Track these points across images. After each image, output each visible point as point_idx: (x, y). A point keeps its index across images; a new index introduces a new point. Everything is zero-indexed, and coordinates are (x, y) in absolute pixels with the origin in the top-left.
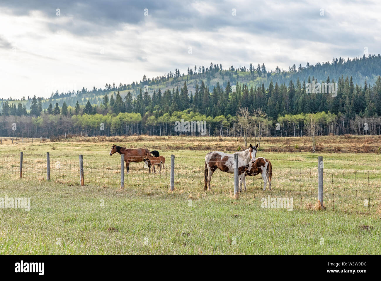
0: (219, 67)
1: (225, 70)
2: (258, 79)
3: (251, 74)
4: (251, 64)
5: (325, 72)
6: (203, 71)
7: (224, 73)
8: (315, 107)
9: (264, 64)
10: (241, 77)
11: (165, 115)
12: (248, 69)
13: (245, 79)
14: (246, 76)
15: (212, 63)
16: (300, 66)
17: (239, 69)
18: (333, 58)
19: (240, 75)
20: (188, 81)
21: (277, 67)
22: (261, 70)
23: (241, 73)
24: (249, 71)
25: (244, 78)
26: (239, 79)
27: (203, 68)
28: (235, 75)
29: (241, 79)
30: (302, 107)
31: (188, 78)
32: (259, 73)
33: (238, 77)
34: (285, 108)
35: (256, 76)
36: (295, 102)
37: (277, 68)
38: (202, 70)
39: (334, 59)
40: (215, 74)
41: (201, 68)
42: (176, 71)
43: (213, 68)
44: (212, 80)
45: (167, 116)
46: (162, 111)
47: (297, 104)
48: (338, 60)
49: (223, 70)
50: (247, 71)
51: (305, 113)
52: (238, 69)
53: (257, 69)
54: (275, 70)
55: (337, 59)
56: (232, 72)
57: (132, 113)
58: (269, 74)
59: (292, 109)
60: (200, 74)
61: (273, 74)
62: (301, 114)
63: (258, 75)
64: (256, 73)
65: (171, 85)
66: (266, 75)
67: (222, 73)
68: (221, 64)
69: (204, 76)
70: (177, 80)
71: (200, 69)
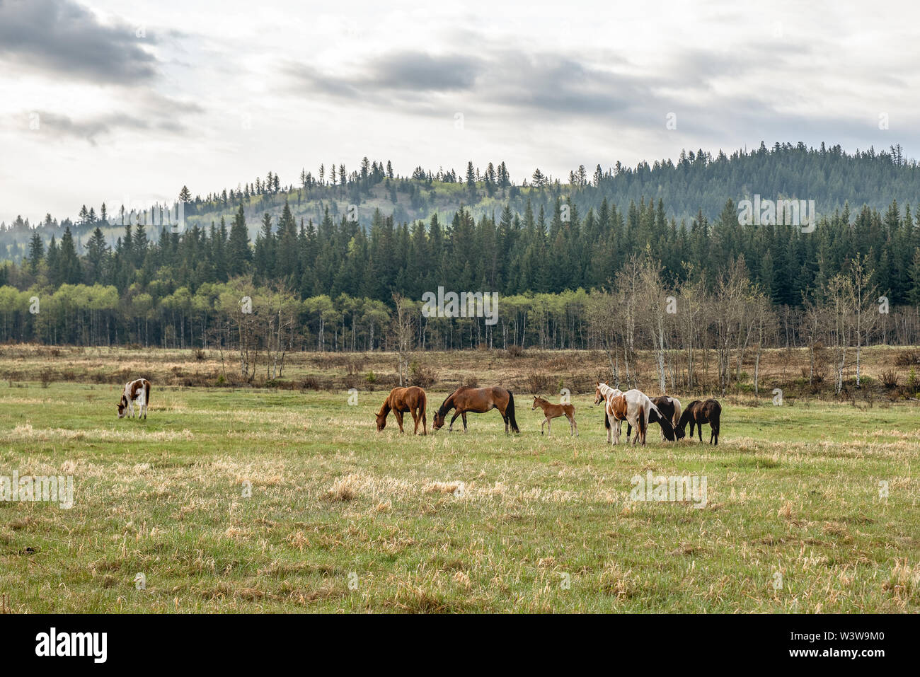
0: (386, 171)
1: (400, 178)
2: (486, 202)
3: (467, 190)
4: (470, 164)
5: (657, 186)
6: (343, 179)
7: (398, 186)
8: (564, 276)
9: (503, 164)
10: (442, 197)
11: (178, 292)
12: (462, 175)
13: (451, 202)
14: (455, 194)
15: (365, 160)
16: (599, 169)
17: (438, 176)
18: (681, 151)
19: (439, 191)
20: (299, 205)
21: (538, 172)
22: (496, 179)
23: (442, 187)
24: (465, 180)
25: (448, 200)
26: (436, 201)
27: (342, 170)
28: (426, 190)
29: (442, 201)
30: (528, 277)
31: (300, 196)
32: (490, 186)
33: (433, 196)
34: (484, 279)
35: (481, 194)
36: (514, 263)
37: (538, 175)
38: (338, 178)
39: (683, 154)
40: (372, 187)
41: (337, 170)
42: (270, 177)
43: (370, 171)
44: (364, 203)
45: (184, 294)
46: (171, 283)
47: (518, 267)
48: (694, 157)
49: (395, 176)
50: (458, 180)
51: (535, 290)
52: (435, 175)
53: (486, 175)
54: (531, 180)
55: (691, 154)
56: (418, 184)
57: (95, 286)
58: (515, 191)
59: (505, 280)
60: (334, 186)
61: (526, 191)
62: (526, 293)
63: (487, 193)
64: (482, 187)
65: (255, 215)
66: (507, 192)
67: (391, 185)
68: (389, 162)
69: (343, 193)
70: (270, 201)
71: (334, 173)
